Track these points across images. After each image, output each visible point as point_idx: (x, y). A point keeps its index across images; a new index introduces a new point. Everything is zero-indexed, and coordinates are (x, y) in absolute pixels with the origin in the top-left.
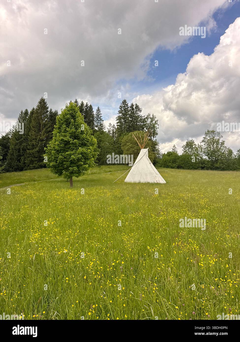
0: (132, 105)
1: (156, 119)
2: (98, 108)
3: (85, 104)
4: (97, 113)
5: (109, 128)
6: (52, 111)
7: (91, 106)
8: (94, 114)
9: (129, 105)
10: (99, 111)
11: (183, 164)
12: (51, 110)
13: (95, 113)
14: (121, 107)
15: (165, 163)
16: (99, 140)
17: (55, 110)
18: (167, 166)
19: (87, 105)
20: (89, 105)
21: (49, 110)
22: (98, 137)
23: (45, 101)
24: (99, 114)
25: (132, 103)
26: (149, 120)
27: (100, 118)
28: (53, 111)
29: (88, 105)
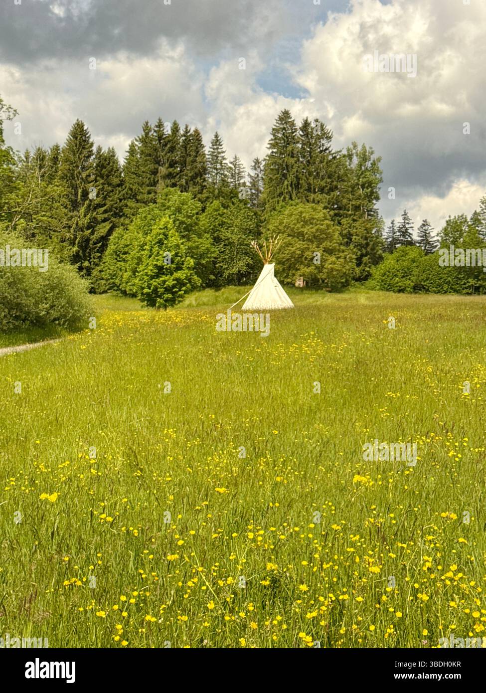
0: (306, 124)
1: (373, 157)
2: (216, 136)
3: (181, 128)
4: (212, 150)
5: (253, 173)
6: (102, 151)
7: (196, 131)
8: (206, 152)
9: (299, 124)
10: (218, 143)
11: (427, 280)
12: (99, 149)
13: (207, 149)
14: (275, 131)
15: (383, 278)
16: (217, 223)
17: (109, 148)
18: (389, 286)
19: (187, 132)
20: (192, 132)
21: (94, 149)
22: (216, 215)
23: (85, 128)
24: (219, 153)
25: (305, 119)
26: (356, 161)
27: (221, 163)
28: (105, 150)
29: (189, 132)
